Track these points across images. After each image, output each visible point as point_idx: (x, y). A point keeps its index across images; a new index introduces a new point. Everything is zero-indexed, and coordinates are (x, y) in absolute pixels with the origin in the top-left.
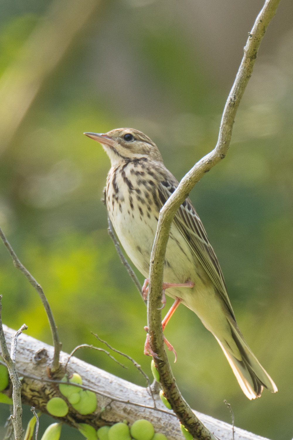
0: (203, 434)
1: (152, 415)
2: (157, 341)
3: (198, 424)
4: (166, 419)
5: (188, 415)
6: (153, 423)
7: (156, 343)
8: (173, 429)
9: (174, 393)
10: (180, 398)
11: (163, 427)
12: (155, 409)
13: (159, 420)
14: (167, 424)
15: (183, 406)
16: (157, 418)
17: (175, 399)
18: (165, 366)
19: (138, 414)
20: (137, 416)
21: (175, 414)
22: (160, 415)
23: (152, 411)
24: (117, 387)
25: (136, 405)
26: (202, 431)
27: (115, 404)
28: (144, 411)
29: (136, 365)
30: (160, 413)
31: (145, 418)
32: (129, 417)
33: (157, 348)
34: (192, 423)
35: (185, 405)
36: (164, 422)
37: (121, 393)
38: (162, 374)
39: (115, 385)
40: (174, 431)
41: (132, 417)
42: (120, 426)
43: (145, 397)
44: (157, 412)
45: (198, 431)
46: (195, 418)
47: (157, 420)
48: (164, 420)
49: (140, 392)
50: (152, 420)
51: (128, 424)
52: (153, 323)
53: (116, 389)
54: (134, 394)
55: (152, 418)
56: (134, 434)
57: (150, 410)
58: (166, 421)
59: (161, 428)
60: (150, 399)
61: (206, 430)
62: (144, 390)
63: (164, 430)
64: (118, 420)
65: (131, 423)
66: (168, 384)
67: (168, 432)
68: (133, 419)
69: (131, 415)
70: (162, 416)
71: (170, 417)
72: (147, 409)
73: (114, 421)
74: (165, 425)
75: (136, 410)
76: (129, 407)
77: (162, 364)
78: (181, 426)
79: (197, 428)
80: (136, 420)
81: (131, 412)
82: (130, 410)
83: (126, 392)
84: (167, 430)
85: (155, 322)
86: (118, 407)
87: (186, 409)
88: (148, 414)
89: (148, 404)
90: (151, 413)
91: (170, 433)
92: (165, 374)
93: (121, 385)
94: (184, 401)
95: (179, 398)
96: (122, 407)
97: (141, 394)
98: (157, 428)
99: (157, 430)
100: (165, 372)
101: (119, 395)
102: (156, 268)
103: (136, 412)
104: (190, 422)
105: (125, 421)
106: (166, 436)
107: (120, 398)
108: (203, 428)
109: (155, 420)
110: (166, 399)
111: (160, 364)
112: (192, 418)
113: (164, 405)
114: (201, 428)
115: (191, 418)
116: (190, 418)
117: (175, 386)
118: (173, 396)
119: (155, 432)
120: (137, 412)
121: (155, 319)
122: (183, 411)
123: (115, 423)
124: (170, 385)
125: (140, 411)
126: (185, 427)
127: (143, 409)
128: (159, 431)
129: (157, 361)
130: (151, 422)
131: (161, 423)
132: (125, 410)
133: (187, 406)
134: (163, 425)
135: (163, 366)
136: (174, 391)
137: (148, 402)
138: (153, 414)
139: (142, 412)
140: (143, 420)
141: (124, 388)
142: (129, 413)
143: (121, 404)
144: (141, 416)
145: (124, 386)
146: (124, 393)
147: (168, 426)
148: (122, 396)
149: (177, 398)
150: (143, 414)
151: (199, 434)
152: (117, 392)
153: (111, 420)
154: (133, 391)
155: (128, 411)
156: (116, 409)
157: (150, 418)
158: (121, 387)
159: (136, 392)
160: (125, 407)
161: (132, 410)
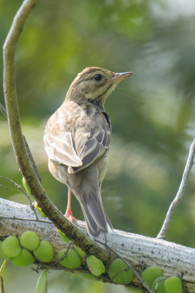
0: (78, 235)
1: (36, 227)
2: (23, 160)
3: (71, 227)
4: (48, 228)
5: (61, 220)
6: (37, 233)
7: (22, 162)
8: (55, 235)
9: (46, 203)
10: (52, 207)
11: (46, 235)
12: (37, 220)
13: (43, 229)
14: (49, 232)
15: (56, 213)
16: (41, 228)
18: (34, 181)
19: (25, 227)
20: (24, 229)
22: (43, 225)
23: (36, 223)
24: (5, 207)
25: (21, 219)
26: (77, 233)
27: (4, 221)
28: (29, 224)
29: (17, 186)
30: (43, 223)
31: (30, 230)
32: (18, 231)
33: (24, 166)
34: (66, 227)
36: (47, 231)
37: (8, 212)
38: (32, 188)
39: (3, 205)
40: (56, 237)
41: (20, 230)
42: (11, 239)
43: (29, 212)
44: (40, 223)
45: (73, 233)
46: (69, 223)
47: (41, 230)
48: (46, 229)
49: (24, 209)
50: (36, 231)
51: (17, 236)
53: (4, 209)
54: (20, 211)
55: (36, 229)
56: (23, 244)
57: (34, 222)
58: (48, 230)
59: (45, 236)
60: (32, 213)
62: (28, 207)
63: (47, 238)
64: (9, 234)
65: (19, 235)
66: (39, 196)
67: (51, 239)
68: (20, 232)
69: (19, 229)
70: (45, 226)
71: (52, 226)
72: (31, 222)
74: (48, 233)
75: (22, 224)
76: (16, 222)
77: (31, 179)
78: (58, 231)
79: (71, 231)
80: (23, 232)
81: (18, 226)
82: (17, 224)
83: (12, 210)
84: (50, 237)
85: (18, 144)
86: (7, 224)
87: (59, 216)
88: (33, 225)
89: (32, 218)
90: (35, 224)
91: (53, 239)
92: (35, 187)
93: (8, 205)
94: (56, 209)
96: (10, 223)
97: (25, 210)
98: (42, 236)
99: (42, 238)
100: (34, 185)
101: (6, 213)
102: (10, 97)
103: (22, 226)
104: (64, 226)
105: (14, 234)
106: (50, 242)
107: (7, 216)
108: (77, 230)
109: (39, 230)
110: (40, 209)
111: (29, 179)
112: (66, 223)
114: (75, 230)
116: (63, 223)
117: (46, 197)
118: (46, 206)
119: (40, 240)
120: (24, 225)
121: (17, 142)
122: (56, 218)
123: (6, 237)
124: (41, 196)
125: (26, 224)
126: (61, 231)
127: (28, 223)
128: (44, 238)
129: (27, 178)
130: (36, 233)
131: (45, 232)
132: (13, 225)
133: (59, 213)
134: (46, 234)
135: (32, 181)
137: (32, 216)
138: (37, 226)
139: (27, 225)
140: (29, 232)
141: (11, 207)
142: (16, 228)
143: (9, 221)
144: (27, 228)
145: (11, 205)
146: (11, 212)
147: (51, 233)
148: (9, 214)
149: (49, 207)
150: (28, 226)
151: (74, 236)
152: (5, 211)
153: (3, 236)
154: (18, 209)
155: (15, 226)
156: (6, 225)
157: (34, 229)
158: (8, 207)
159: (21, 209)
160: (13, 223)
161: (19, 224)
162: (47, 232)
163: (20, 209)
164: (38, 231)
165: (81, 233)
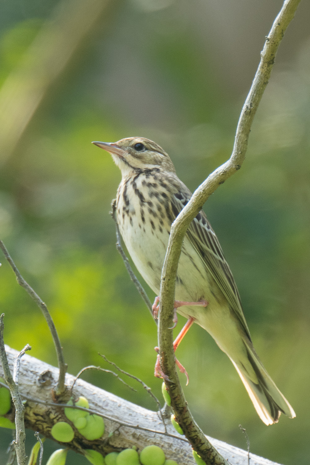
0: (217, 461)
1: (162, 441)
2: (168, 363)
3: (211, 450)
4: (178, 445)
5: (200, 440)
6: (164, 449)
7: (167, 365)
8: (185, 455)
9: (187, 418)
10: (193, 423)
11: (174, 453)
12: (166, 434)
13: (170, 446)
14: (178, 450)
15: (196, 431)
16: (168, 443)
17: (187, 424)
18: (177, 388)
19: (148, 440)
20: (147, 442)
21: (187, 440)
22: (171, 441)
23: (163, 436)
24: (126, 411)
25: (146, 430)
26: (216, 457)
27: (123, 429)
28: (155, 436)
29: (145, 387)
30: (172, 438)
31: (155, 444)
32: (139, 443)
33: (169, 369)
34: (205, 449)
35: (197, 430)
36: (175, 448)
37: (130, 418)
38: (173, 397)
39: (124, 409)
40: (186, 458)
42: (129, 452)
43: (156, 421)
44: (168, 437)
45: (211, 457)
46: (208, 444)
47: (168, 445)
48: (176, 446)
49: (150, 416)
50: (162, 446)
51: (137, 450)
52: (165, 343)
53: (125, 413)
54: (144, 418)
55: (162, 444)
57: (161, 435)
59: (172, 455)
60: (160, 424)
61: (220, 457)
62: (154, 414)
63: (175, 457)
64: (127, 446)
65: (140, 449)
66: (180, 408)
67: (179, 459)
68: (142, 445)
69: (141, 441)
70: (174, 442)
71: (182, 443)
72: (158, 434)
73: (122, 447)
74: (177, 451)
75: (146, 436)
76: (138, 432)
77: (173, 387)
78: (193, 452)
79: (210, 455)
80: (146, 446)
81: (141, 438)
82: (140, 435)
83: (135, 416)
84: (178, 456)
85: (166, 342)
86: (127, 432)
87: (198, 435)
88: (159, 439)
89: (159, 429)
90: (161, 438)
91: (182, 460)
92: (177, 397)
93: (130, 409)
94: (196, 426)
95: (191, 422)
96: (131, 432)
97: (151, 419)
98: (168, 454)
99: (168, 456)
100: (176, 395)
101: (128, 419)
102: (168, 285)
103: (146, 438)
104: (203, 448)
105: (134, 447)
106: (178, 463)
107: (129, 423)
108: (216, 454)
109: (166, 446)
110: (177, 423)
111: (172, 386)
112: (206, 444)
113: (175, 430)
114: (215, 454)
115: (204, 443)
116: (202, 444)
117: (188, 411)
118: (185, 421)
119: (166, 459)
121: (166, 339)
122: (196, 437)
123: (124, 449)
124: (182, 409)
125: (150, 436)
126: (198, 454)
127: (153, 435)
129: (168, 383)
130: (161, 448)
131: (173, 450)
132: (134, 435)
133: (200, 431)
134: (174, 451)
135: (174, 389)
136: (186, 416)
137: (158, 427)
138: (164, 440)
139: (152, 437)
140: (153, 446)
141: (133, 412)
142: (138, 439)
143: (130, 429)
144: (151, 441)
145: (133, 409)
146: (133, 418)
147: (180, 452)
148: (131, 421)
149: (189, 423)
150: (153, 440)
151: (212, 461)
152: (126, 417)
153: (119, 446)
154: (142, 415)
155: (137, 437)
156: (125, 434)
157: (160, 443)
158: (130, 411)
159: (146, 416)
160: (134, 432)
161: (142, 435)
162: (175, 450)
163: (144, 416)
164: (164, 447)
165: (221, 458)
